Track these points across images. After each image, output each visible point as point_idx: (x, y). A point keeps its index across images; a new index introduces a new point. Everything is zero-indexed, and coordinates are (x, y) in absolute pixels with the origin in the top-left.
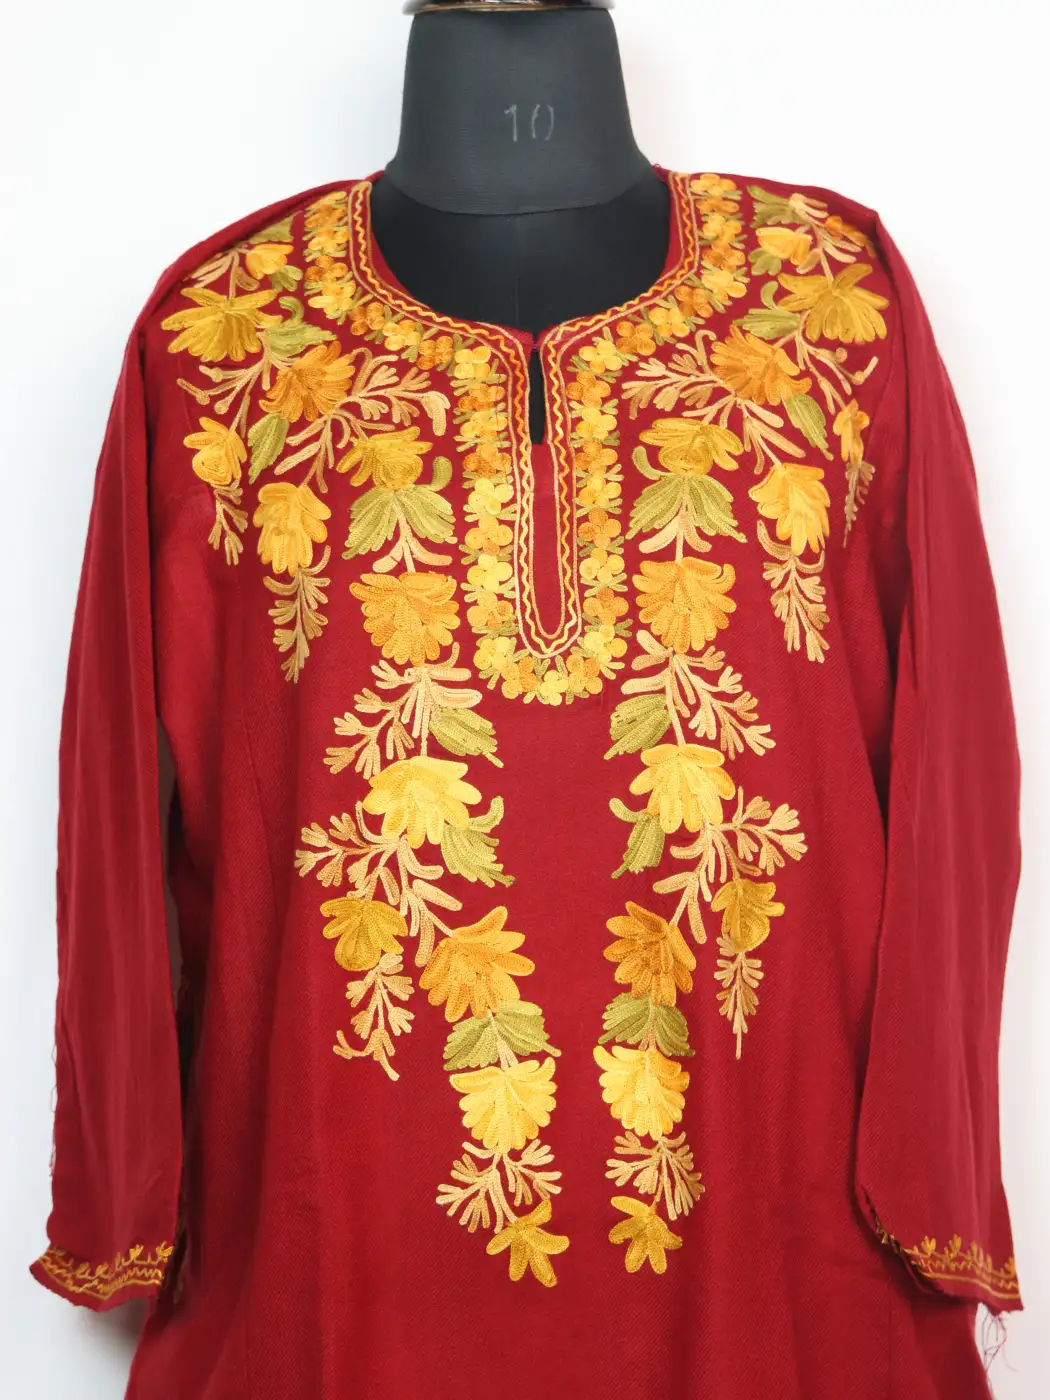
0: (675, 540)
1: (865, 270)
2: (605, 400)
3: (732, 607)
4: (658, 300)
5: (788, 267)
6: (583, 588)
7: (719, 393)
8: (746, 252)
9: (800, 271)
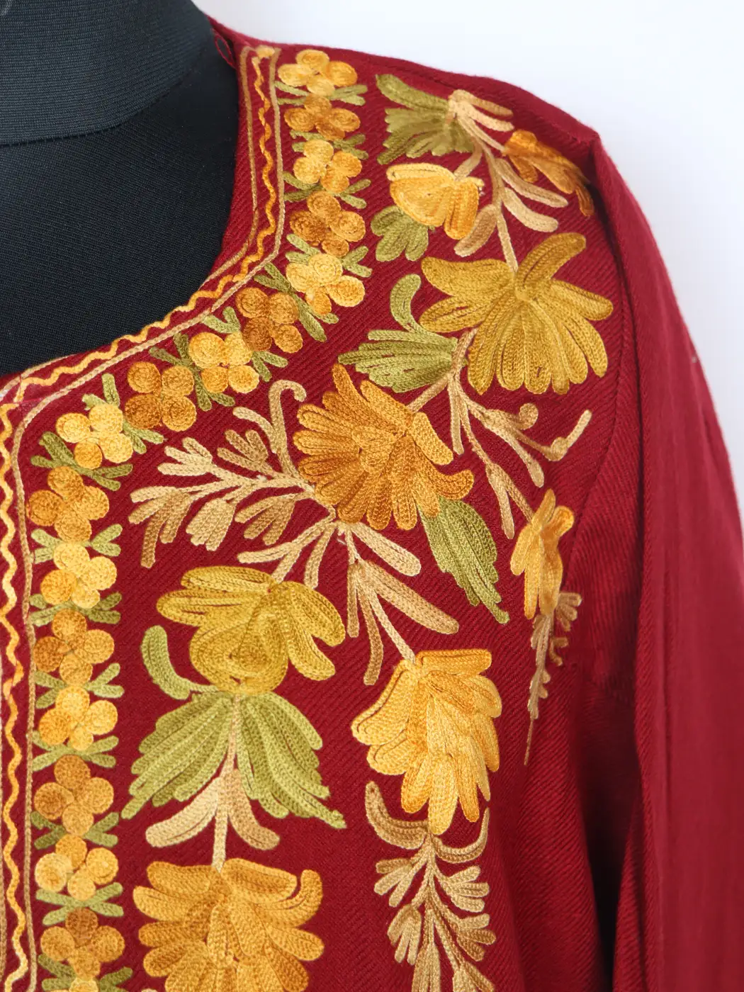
0: (212, 826)
1: (572, 244)
2: (98, 526)
3: (314, 949)
4: (206, 318)
5: (440, 245)
6: (41, 909)
7: (307, 513)
8: (367, 215)
9: (460, 251)
